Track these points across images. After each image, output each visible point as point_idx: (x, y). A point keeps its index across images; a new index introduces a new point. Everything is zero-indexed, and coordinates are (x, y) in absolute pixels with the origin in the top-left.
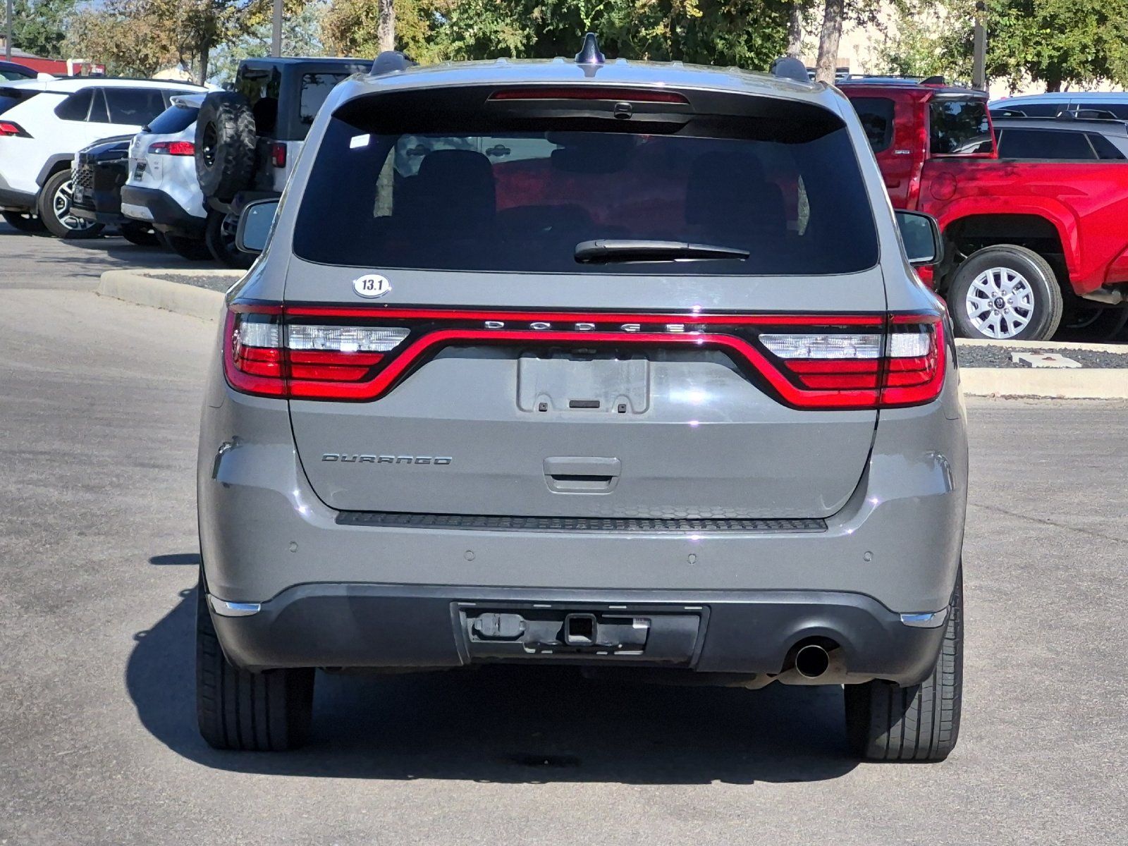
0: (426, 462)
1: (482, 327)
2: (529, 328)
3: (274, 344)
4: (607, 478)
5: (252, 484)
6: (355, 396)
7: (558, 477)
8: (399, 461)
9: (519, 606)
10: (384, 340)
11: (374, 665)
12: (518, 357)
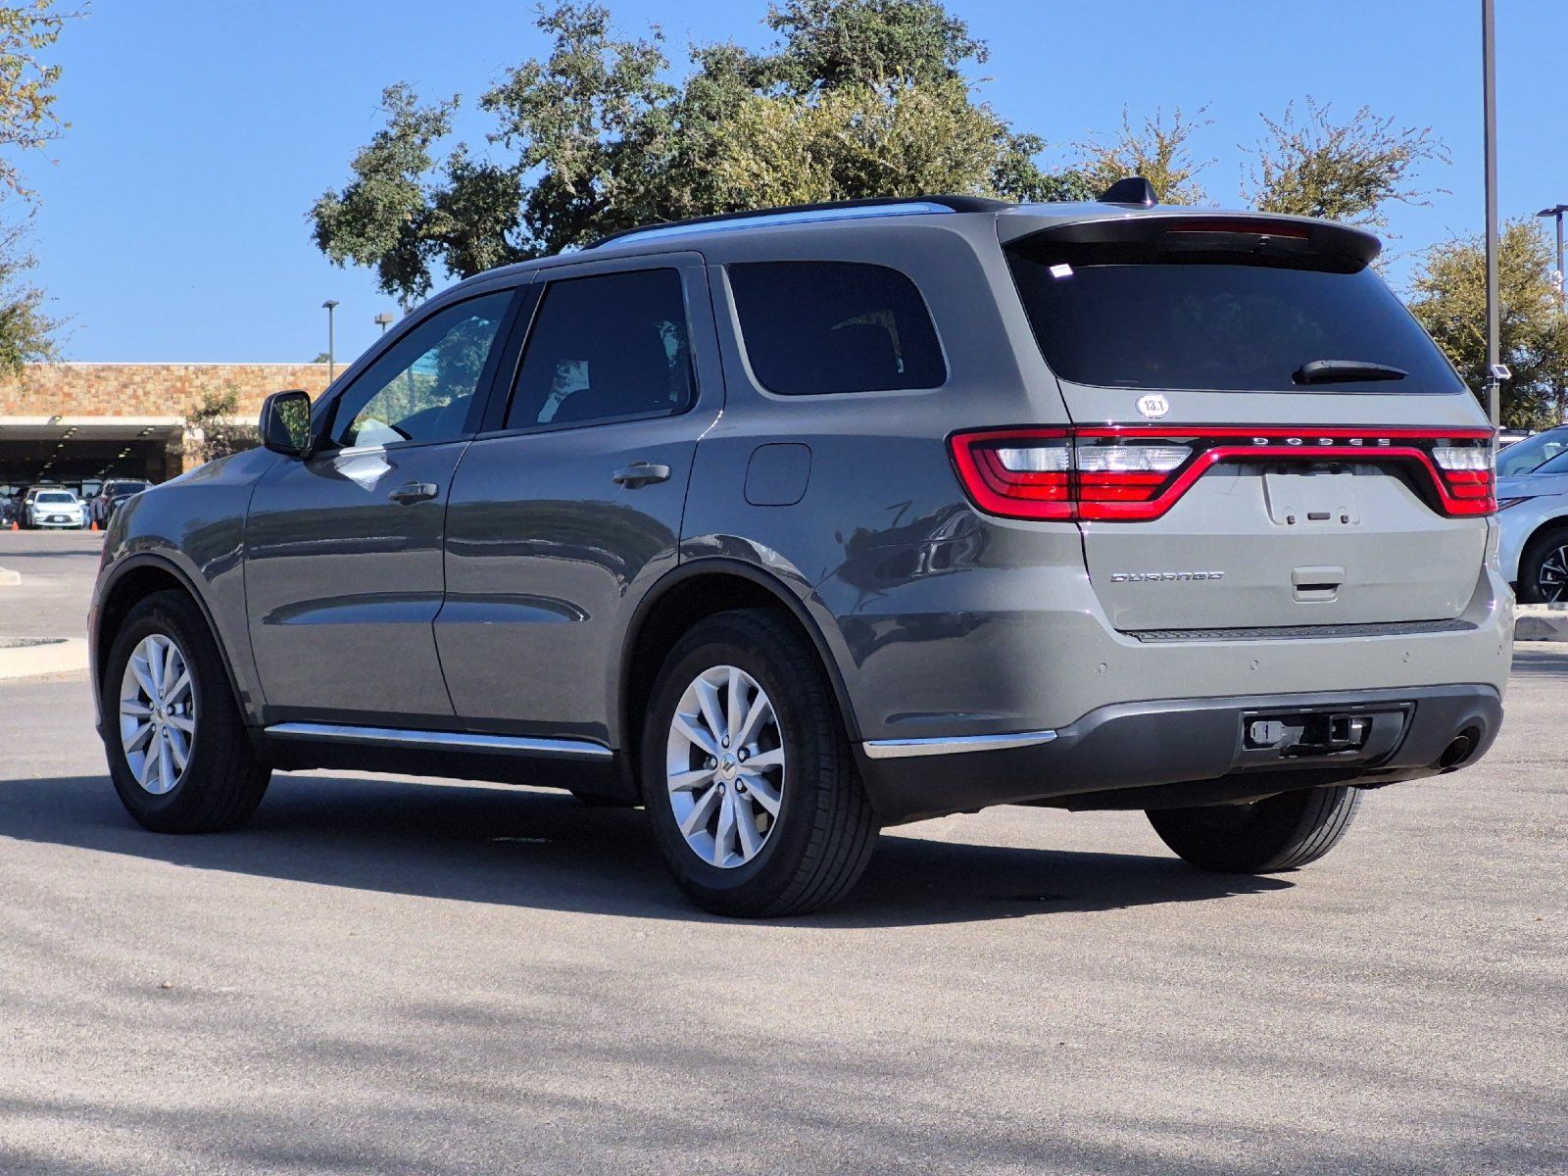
0: (1202, 577)
1: (1251, 443)
2: (1286, 443)
3: (1065, 466)
4: (1332, 586)
5: (1053, 609)
6: (1138, 516)
7: (1301, 587)
8: (1179, 578)
9: (1279, 712)
10: (1165, 460)
11: (1157, 784)
12: (1263, 473)
